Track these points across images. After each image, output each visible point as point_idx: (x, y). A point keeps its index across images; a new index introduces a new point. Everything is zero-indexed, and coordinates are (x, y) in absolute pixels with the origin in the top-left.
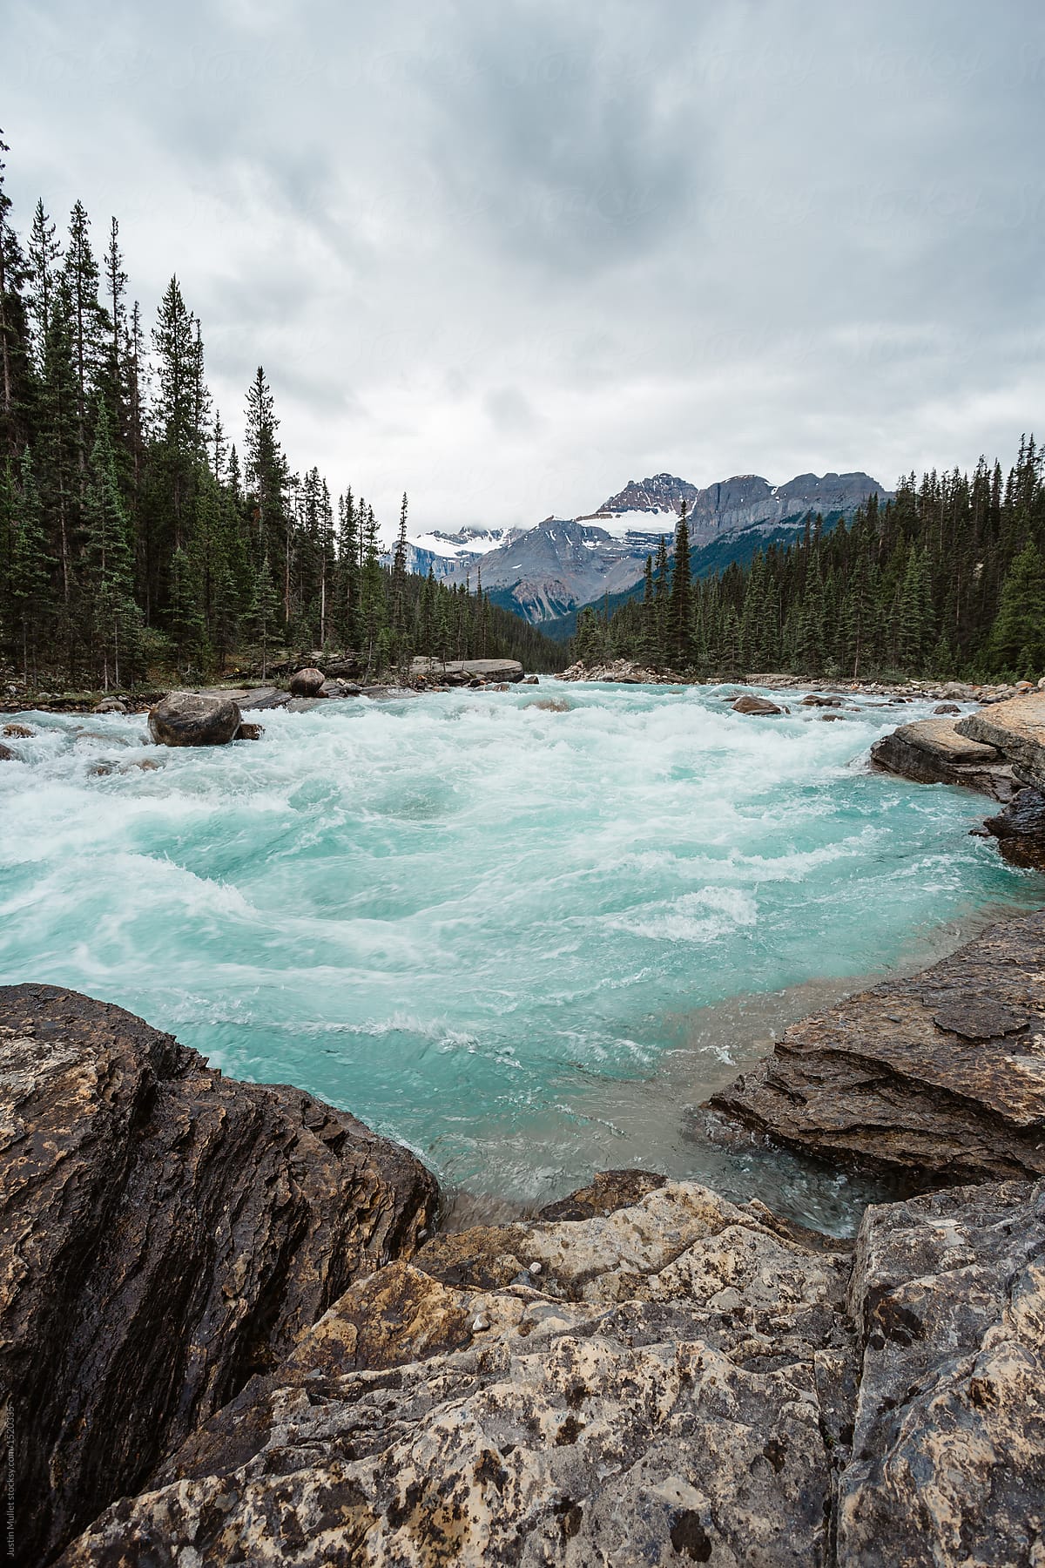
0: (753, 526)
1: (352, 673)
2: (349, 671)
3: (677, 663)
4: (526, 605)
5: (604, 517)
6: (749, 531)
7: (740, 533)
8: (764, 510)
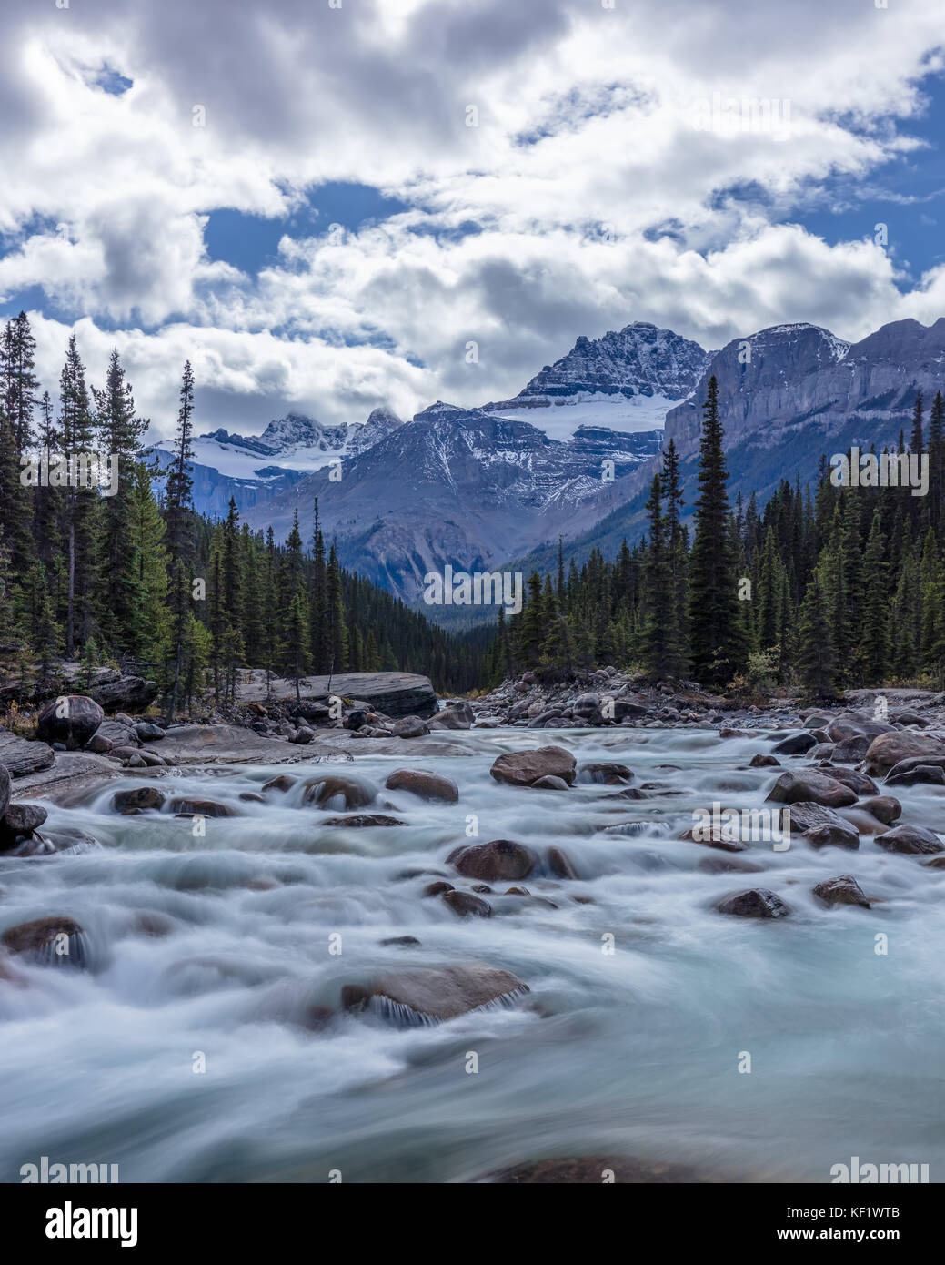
0: (808, 415)
1: (136, 702)
2: (128, 699)
3: (712, 671)
4: (392, 567)
5: (531, 405)
6: (800, 426)
7: (785, 430)
8: (825, 387)
